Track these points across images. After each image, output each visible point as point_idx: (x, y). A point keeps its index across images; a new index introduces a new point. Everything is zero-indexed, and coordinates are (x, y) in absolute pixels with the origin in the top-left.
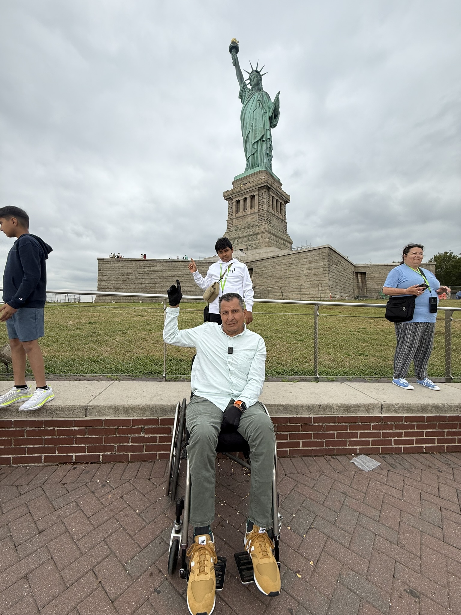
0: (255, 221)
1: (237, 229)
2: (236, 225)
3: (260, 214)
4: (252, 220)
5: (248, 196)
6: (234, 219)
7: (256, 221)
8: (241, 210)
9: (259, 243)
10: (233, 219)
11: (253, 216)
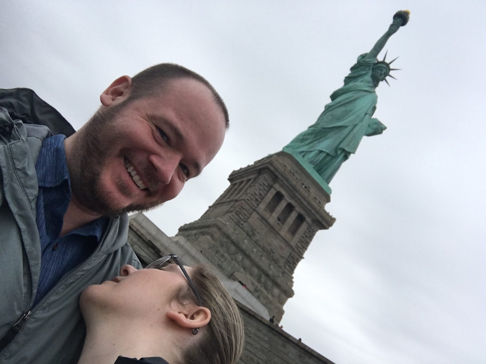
0: (281, 256)
1: (251, 233)
2: (254, 226)
3: (293, 253)
4: (278, 250)
5: (298, 209)
6: (258, 213)
7: (283, 258)
8: (275, 215)
9: (271, 303)
10: (254, 210)
11: (283, 245)
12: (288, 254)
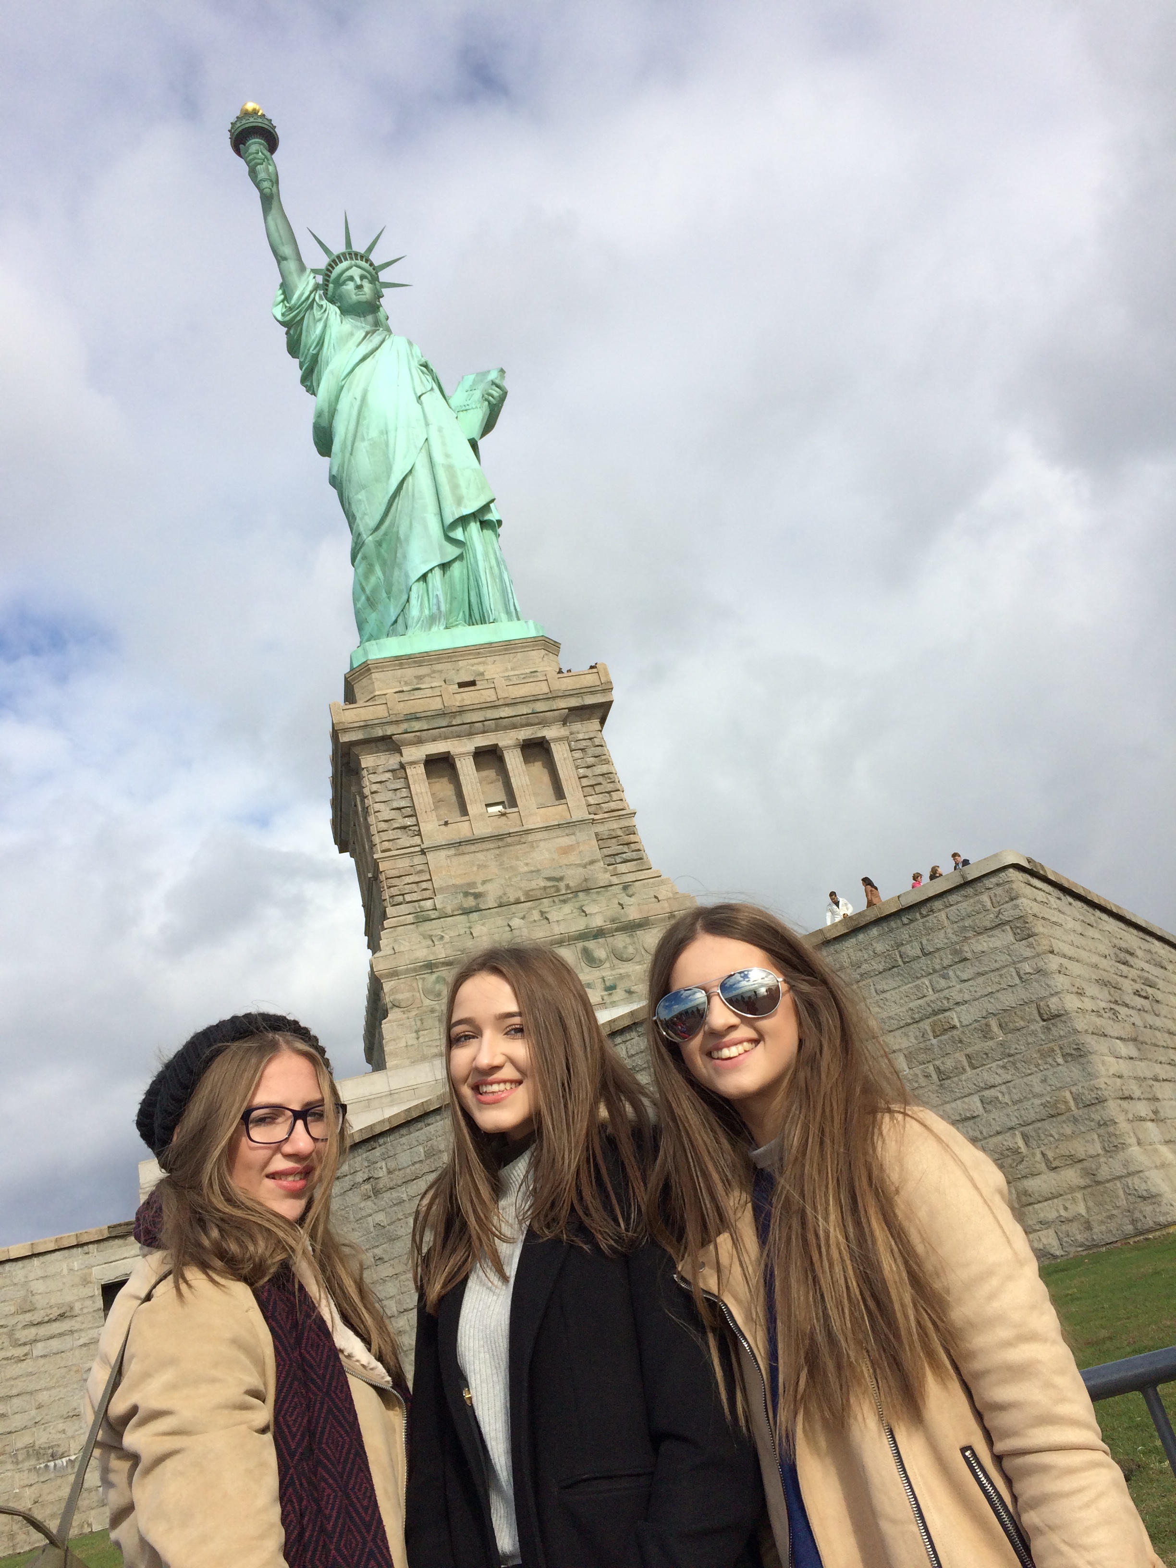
0: (585, 866)
1: (470, 902)
2: (458, 881)
3: (600, 828)
4: (565, 861)
5: (507, 740)
6: (437, 848)
7: (592, 862)
8: (476, 808)
10: (424, 852)
11: (565, 841)
12: (594, 842)
